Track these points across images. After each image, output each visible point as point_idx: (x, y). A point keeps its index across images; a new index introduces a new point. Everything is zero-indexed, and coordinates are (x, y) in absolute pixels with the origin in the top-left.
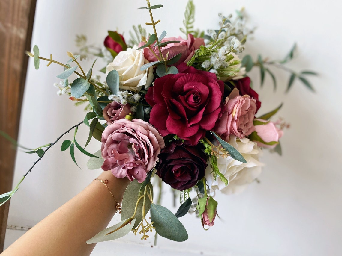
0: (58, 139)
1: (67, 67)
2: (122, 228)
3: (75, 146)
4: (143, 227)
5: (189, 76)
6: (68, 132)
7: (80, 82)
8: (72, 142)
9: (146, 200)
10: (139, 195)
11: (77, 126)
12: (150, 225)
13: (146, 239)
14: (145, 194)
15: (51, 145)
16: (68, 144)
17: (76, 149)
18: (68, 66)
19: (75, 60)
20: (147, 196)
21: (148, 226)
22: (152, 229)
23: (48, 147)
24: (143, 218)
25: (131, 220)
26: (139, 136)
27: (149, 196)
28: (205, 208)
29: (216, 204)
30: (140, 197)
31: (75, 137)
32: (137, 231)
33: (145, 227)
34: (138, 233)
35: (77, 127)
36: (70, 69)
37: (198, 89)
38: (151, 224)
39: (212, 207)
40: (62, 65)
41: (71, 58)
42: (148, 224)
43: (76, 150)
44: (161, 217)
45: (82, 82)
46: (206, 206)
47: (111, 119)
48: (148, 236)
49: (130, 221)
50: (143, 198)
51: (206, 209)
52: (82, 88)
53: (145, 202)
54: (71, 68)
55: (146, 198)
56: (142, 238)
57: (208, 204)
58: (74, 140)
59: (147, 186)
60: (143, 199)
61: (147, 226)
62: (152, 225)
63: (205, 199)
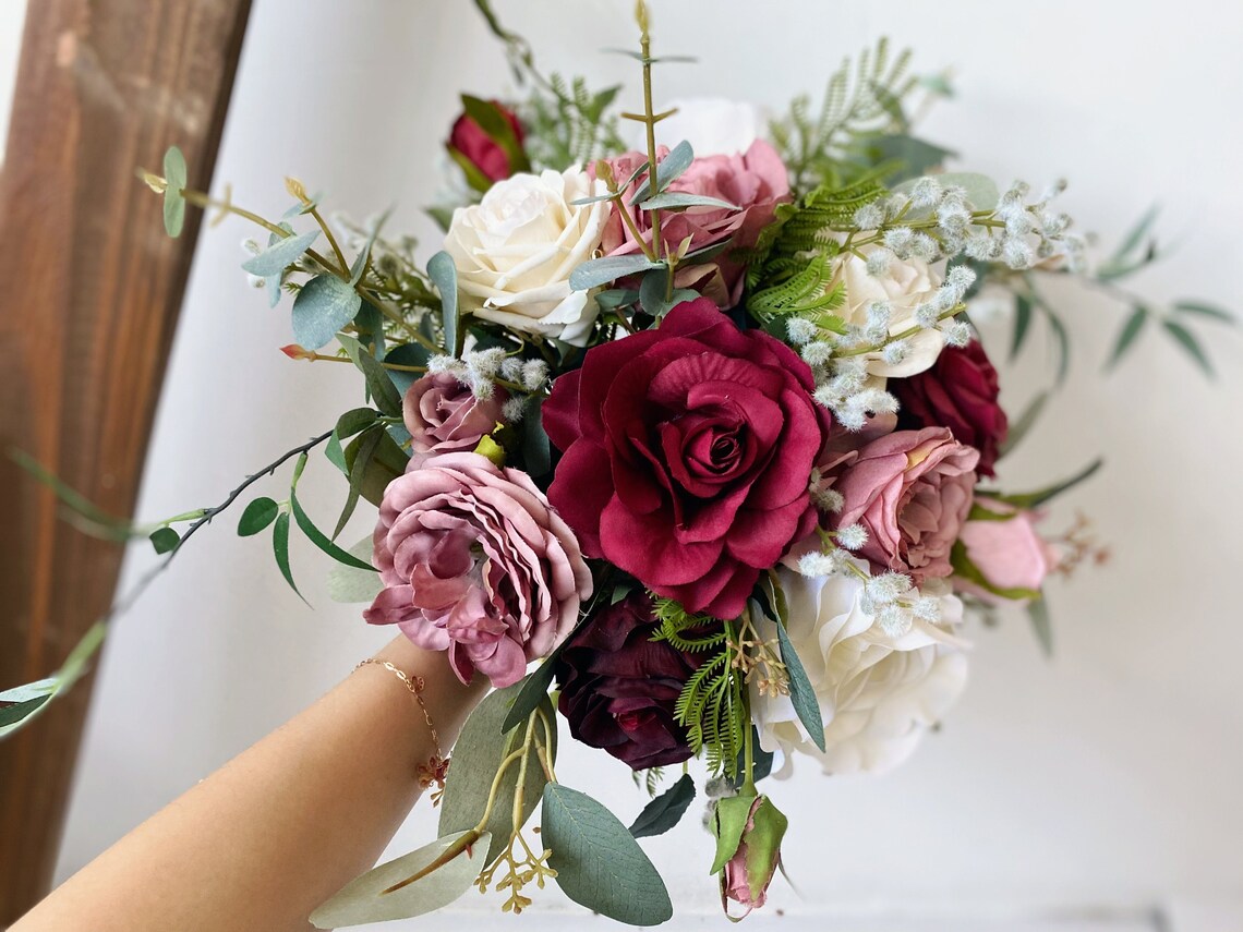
0: (235, 495)
1: (280, 231)
2: (441, 868)
3: (293, 521)
4: (514, 865)
5: (709, 362)
6: (271, 469)
7: (327, 291)
8: (284, 507)
9: (528, 764)
10: (507, 748)
11: (305, 449)
12: (539, 861)
13: (518, 910)
14: (527, 744)
15: (208, 515)
16: (266, 514)
17: (296, 534)
18: (286, 230)
19: (312, 210)
20: (533, 750)
21: (531, 864)
22: (546, 878)
23: (197, 521)
24: (512, 835)
25: (474, 838)
26: (512, 544)
27: (540, 751)
28: (742, 841)
29: (779, 825)
30: (509, 753)
31: (293, 489)
32: (489, 879)
33: (518, 865)
34: (491, 887)
35: (305, 453)
36: (291, 240)
37: (740, 411)
38: (541, 860)
39: (767, 838)
40: (265, 224)
41: (298, 201)
42: (530, 856)
43: (297, 537)
44: (578, 835)
45: (334, 291)
46: (743, 835)
47: (430, 431)
48: (527, 901)
49: (467, 845)
50: (519, 759)
51: (742, 845)
52: (330, 311)
53: (526, 775)
54: (295, 238)
55: (528, 759)
56: (506, 907)
57: (751, 826)
58: (289, 498)
59: (538, 716)
60: (520, 761)
61: (528, 862)
62: (545, 864)
63: (743, 805)
